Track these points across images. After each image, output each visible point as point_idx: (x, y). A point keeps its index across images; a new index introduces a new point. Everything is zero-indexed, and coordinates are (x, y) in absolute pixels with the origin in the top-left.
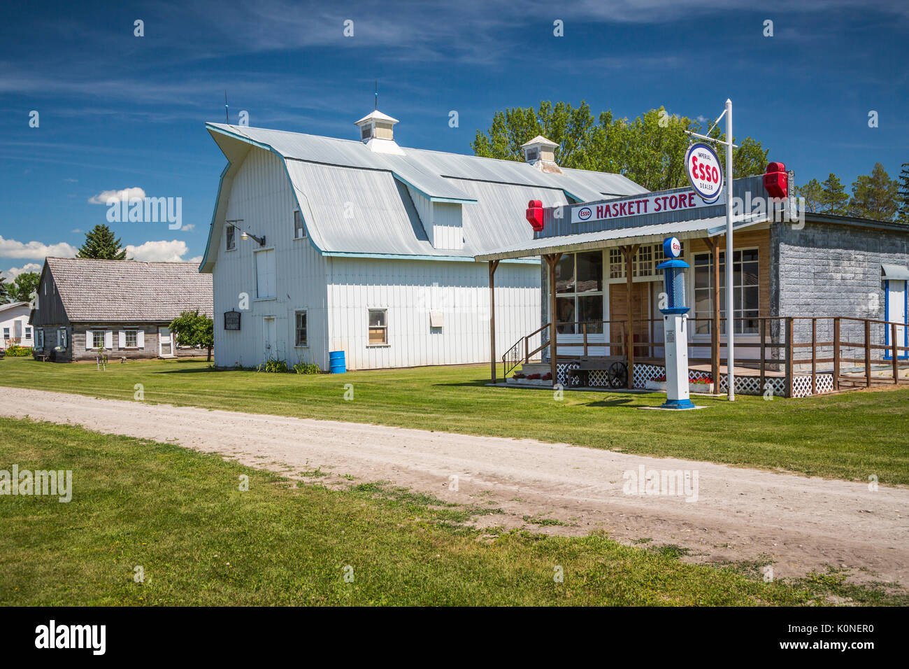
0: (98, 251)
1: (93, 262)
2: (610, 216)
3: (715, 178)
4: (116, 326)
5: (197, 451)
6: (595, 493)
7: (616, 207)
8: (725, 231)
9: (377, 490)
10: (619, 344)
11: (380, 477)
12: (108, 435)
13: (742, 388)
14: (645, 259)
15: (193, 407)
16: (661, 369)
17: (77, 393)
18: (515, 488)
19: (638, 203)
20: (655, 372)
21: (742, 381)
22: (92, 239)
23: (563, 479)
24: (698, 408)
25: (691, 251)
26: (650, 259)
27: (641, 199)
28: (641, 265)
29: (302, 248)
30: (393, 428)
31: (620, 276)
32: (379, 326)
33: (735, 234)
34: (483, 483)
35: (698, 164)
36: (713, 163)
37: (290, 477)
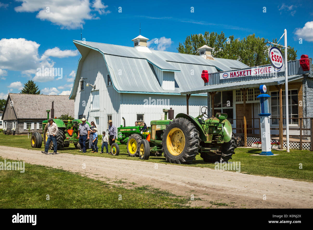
0: (29, 91)
1: (27, 95)
2: (236, 76)
3: (281, 61)
4: (35, 121)
5: (70, 172)
6: (239, 192)
7: (238, 73)
8: (284, 82)
9: (146, 189)
10: (240, 129)
11: (147, 184)
12: (34, 165)
13: (292, 147)
14: (251, 94)
15: (67, 154)
16: (258, 139)
17: (20, 147)
18: (204, 189)
19: (247, 71)
20: (256, 140)
21: (292, 144)
22: (27, 86)
23: (224, 185)
24: (275, 155)
25: (270, 91)
26: (253, 94)
27: (249, 70)
28: (249, 96)
29: (110, 89)
30: (150, 163)
31: (240, 101)
32: (141, 121)
33: (289, 84)
34: (190, 187)
35: (274, 55)
36: (279, 55)
37: (109, 183)
